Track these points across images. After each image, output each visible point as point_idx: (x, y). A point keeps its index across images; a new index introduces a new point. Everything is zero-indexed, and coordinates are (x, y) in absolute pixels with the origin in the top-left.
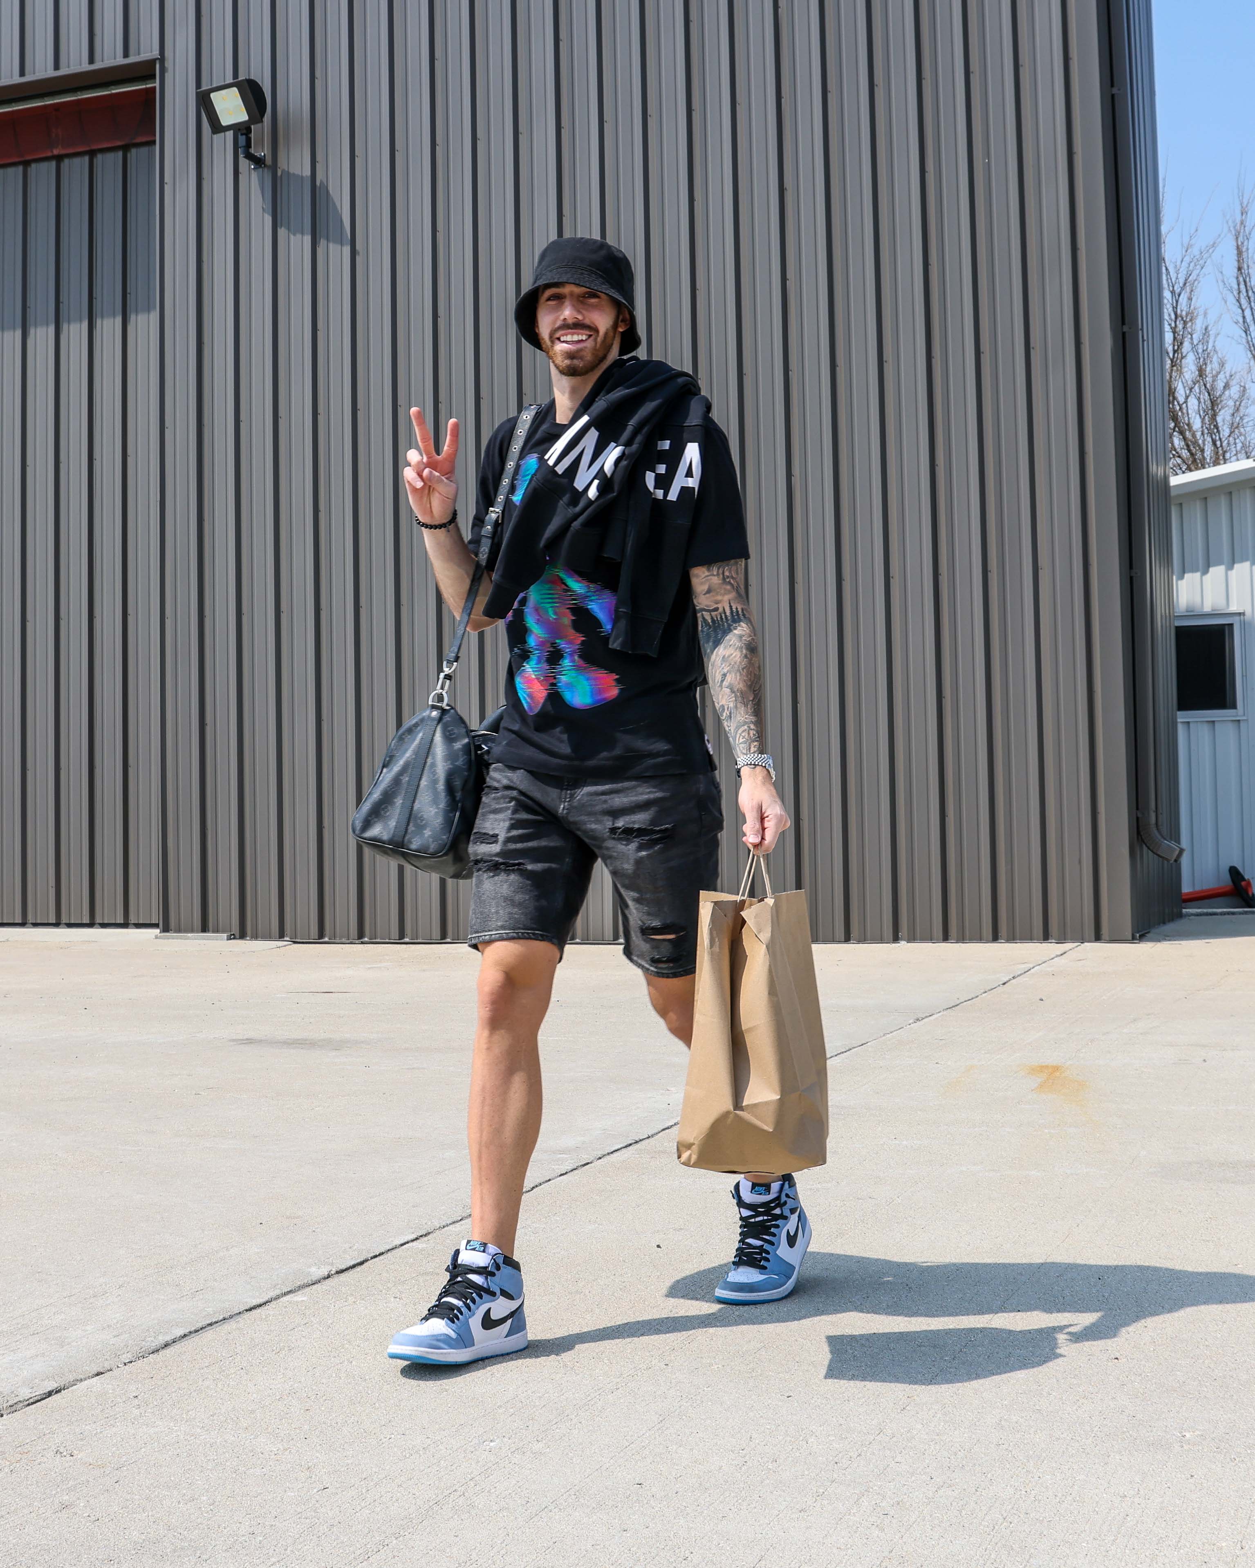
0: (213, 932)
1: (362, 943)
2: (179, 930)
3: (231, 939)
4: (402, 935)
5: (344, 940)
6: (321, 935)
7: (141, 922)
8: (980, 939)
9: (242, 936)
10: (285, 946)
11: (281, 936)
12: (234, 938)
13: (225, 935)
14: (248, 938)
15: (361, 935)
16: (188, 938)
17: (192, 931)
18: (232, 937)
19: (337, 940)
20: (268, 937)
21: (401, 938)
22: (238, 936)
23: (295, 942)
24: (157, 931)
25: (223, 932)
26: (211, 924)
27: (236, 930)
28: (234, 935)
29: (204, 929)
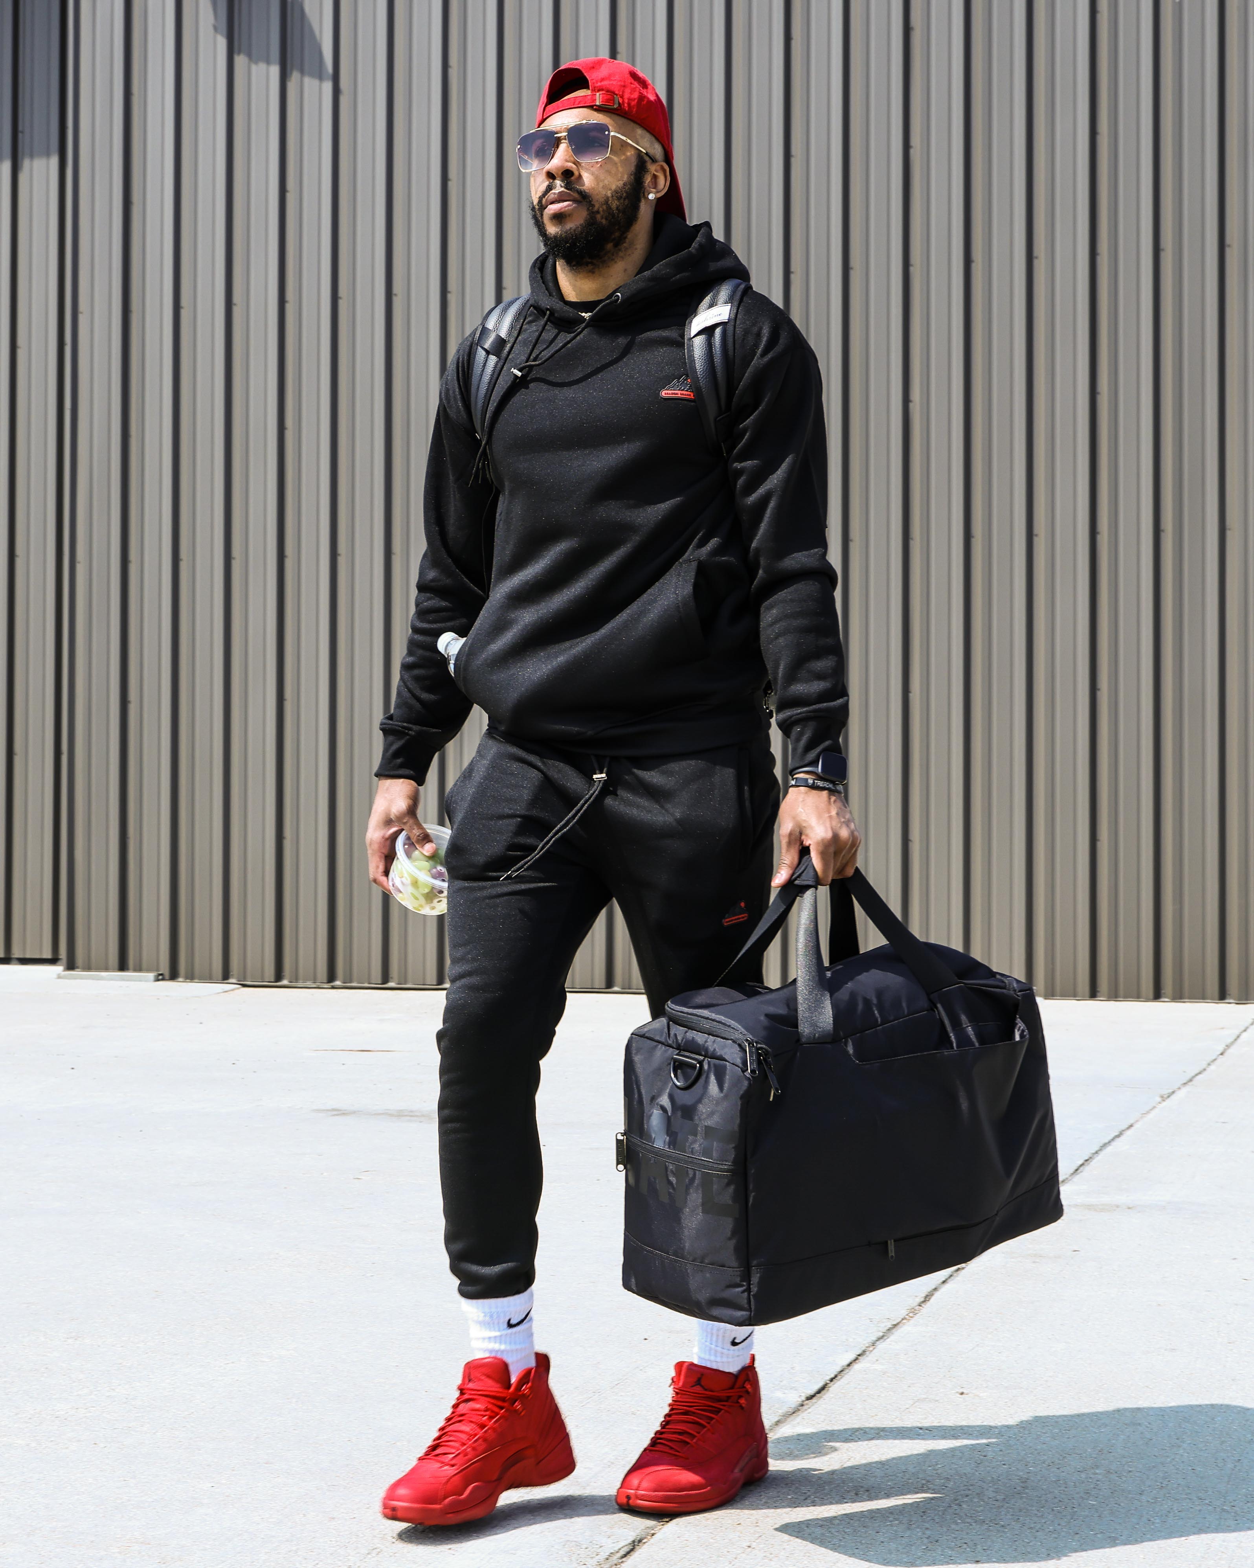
0: (135, 970)
1: (333, 988)
2: (88, 968)
3: (158, 980)
4: (386, 978)
5: (309, 984)
6: (279, 976)
7: (28, 956)
8: (1137, 996)
9: (174, 976)
10: (233, 990)
11: (226, 976)
12: (163, 979)
13: (151, 975)
14: (180, 979)
15: (331, 977)
16: (102, 979)
17: (106, 969)
18: (160, 977)
19: (300, 984)
20: (208, 978)
21: (384, 981)
22: (167, 976)
23: (244, 986)
24: (58, 969)
25: (148, 970)
26: (131, 961)
27: (165, 968)
28: (161, 975)
29: (123, 966)
